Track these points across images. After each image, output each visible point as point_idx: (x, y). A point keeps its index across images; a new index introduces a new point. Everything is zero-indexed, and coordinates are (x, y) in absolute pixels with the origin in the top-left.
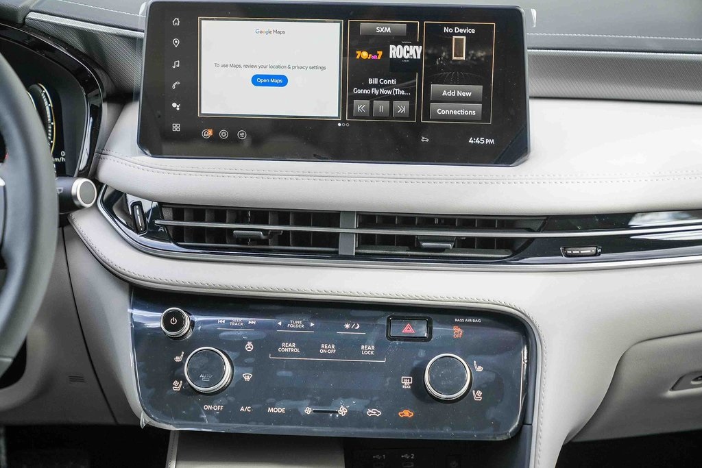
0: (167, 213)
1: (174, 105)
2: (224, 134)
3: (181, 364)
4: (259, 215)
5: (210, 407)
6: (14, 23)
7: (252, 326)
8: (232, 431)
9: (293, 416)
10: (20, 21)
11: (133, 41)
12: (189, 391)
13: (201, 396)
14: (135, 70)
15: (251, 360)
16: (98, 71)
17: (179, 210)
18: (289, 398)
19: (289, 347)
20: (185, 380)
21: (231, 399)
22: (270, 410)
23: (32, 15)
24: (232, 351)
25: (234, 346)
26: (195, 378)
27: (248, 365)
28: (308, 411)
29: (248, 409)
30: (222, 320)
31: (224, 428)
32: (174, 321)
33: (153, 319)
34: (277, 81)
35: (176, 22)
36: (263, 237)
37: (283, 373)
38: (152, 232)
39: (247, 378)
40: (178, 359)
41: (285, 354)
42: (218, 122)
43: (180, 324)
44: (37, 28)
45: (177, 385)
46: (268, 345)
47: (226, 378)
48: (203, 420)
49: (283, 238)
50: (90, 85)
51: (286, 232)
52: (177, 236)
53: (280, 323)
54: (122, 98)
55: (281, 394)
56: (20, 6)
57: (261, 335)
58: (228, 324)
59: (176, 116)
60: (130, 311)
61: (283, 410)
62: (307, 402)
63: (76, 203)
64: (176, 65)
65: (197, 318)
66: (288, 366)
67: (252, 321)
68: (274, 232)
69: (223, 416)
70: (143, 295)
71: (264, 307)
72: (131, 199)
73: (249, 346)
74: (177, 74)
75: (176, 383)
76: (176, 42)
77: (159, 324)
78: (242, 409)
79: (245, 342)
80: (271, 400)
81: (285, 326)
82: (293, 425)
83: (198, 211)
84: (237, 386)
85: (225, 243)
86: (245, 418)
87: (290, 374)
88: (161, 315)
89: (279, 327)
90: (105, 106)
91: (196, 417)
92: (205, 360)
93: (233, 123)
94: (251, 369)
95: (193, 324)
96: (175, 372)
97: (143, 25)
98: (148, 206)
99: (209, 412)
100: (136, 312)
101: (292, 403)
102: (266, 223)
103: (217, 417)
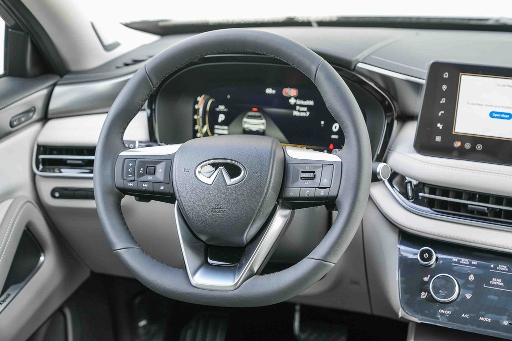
0: (427, 190)
1: (439, 125)
2: (468, 146)
3: (428, 282)
4: (484, 197)
5: (443, 311)
6: (349, 68)
7: (474, 265)
8: (455, 328)
9: (495, 325)
10: (353, 67)
11: (417, 86)
12: (430, 299)
13: (438, 303)
14: (416, 103)
15: (472, 286)
16: (395, 103)
17: (433, 189)
18: (494, 313)
19: (496, 281)
20: (429, 292)
21: (457, 308)
22: (481, 319)
23: (360, 65)
24: (462, 279)
25: (462, 276)
26: (436, 293)
27: (470, 289)
28: (506, 323)
29: (467, 316)
30: (455, 259)
31: (450, 325)
32: (426, 255)
33: (412, 253)
34: (506, 116)
35: (446, 75)
36: (487, 211)
37: (492, 297)
38: (417, 200)
39: (468, 296)
40: (426, 279)
41: (493, 285)
42: (463, 138)
43: (430, 258)
44: (362, 72)
45: (424, 295)
46: (483, 278)
47: (455, 296)
48: (438, 318)
49: (497, 213)
50: (388, 109)
51: (501, 210)
52: (431, 204)
53: (492, 266)
54: (406, 118)
55: (488, 311)
56: (354, 59)
57: (480, 272)
58: (458, 262)
59: (439, 133)
60: (399, 246)
61: (489, 320)
62: (506, 317)
63: (379, 177)
64: (443, 101)
65: (440, 256)
66: (496, 293)
67: (474, 262)
68: (493, 209)
69: (451, 318)
70: (407, 237)
71: (483, 255)
72: (408, 179)
73: (471, 278)
74: (442, 107)
75: (423, 293)
76: (444, 87)
77: (418, 257)
78: (463, 315)
79: (469, 274)
80: (481, 313)
81: (495, 268)
82: (494, 330)
83: (445, 191)
84: (461, 302)
85: (460, 212)
86: (465, 322)
87: (496, 298)
88: (419, 251)
89: (492, 268)
90: (395, 122)
91: (434, 316)
92: (443, 282)
93: (475, 140)
94: (471, 292)
95: (437, 259)
96: (424, 287)
97: (426, 77)
98: (415, 182)
99: (442, 314)
100: (402, 247)
101: (494, 316)
102: (488, 202)
103: (447, 318)
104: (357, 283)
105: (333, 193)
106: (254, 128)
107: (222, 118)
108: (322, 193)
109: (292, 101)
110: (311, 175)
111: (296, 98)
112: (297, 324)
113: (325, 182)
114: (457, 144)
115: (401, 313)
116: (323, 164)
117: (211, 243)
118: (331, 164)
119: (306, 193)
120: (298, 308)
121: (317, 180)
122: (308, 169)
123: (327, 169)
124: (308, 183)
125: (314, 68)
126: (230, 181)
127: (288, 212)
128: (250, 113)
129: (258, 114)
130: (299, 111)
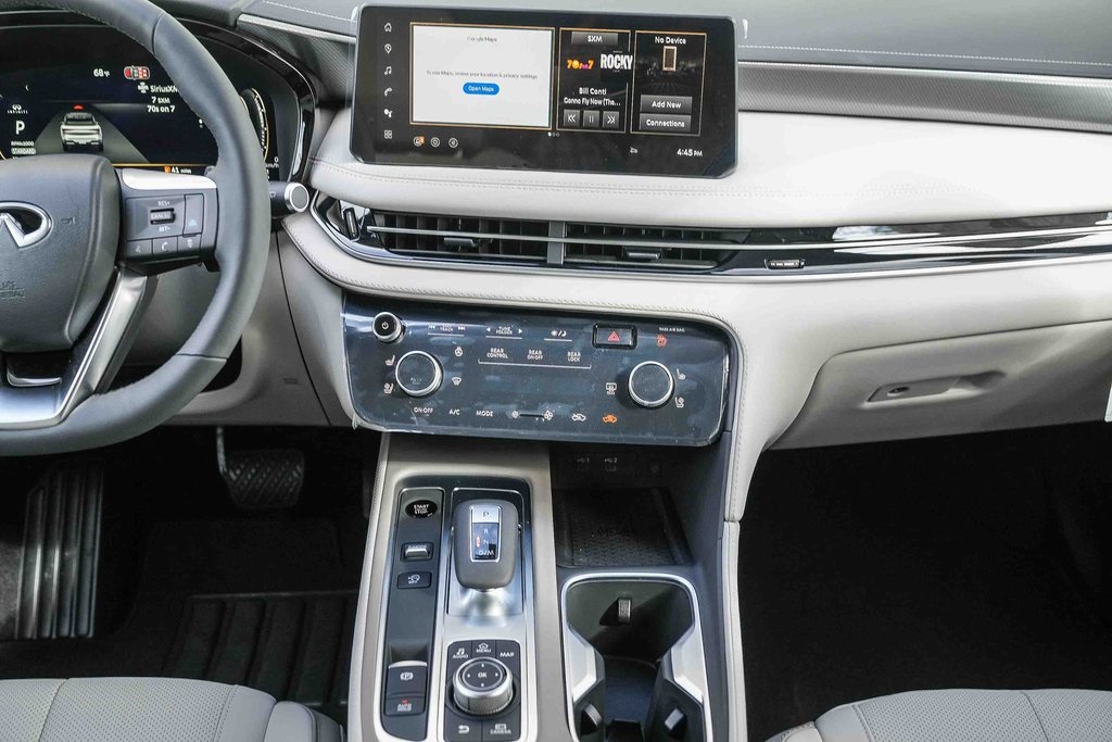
0: (380, 219)
1: (386, 112)
2: (435, 142)
3: (393, 368)
4: (471, 223)
5: (420, 410)
6: (225, 25)
7: (461, 332)
8: (441, 433)
9: (501, 419)
10: (232, 23)
11: (345, 46)
12: (400, 394)
13: (411, 398)
14: (347, 76)
15: (461, 364)
16: (310, 76)
17: (391, 217)
18: (493, 402)
19: (497, 353)
20: (395, 383)
21: (440, 402)
22: (478, 413)
23: (243, 18)
24: (443, 355)
25: (444, 350)
26: (406, 381)
27: (458, 369)
28: (515, 414)
29: (457, 411)
30: (432, 325)
31: (433, 430)
32: (385, 325)
33: (364, 323)
34: (488, 90)
35: (388, 27)
36: (473, 245)
37: (491, 378)
38: (365, 238)
39: (457, 381)
40: (389, 363)
41: (493, 360)
42: (429, 130)
43: (391, 329)
44: (249, 31)
45: (388, 389)
46: (477, 350)
47: (436, 383)
48: (413, 422)
49: (493, 246)
51: (496, 240)
52: (390, 242)
53: (489, 330)
54: (334, 104)
55: (489, 398)
56: (232, 8)
57: (471, 340)
58: (438, 329)
59: (388, 123)
60: (342, 315)
61: (491, 414)
62: (514, 406)
63: (289, 207)
64: (389, 71)
65: (408, 324)
66: (497, 370)
67: (461, 327)
68: (484, 240)
69: (432, 419)
70: (356, 300)
71: (473, 314)
72: (345, 205)
73: (459, 352)
74: (389, 81)
75: (387, 386)
76: (388, 48)
77: (370, 329)
78: (451, 412)
79: (455, 347)
80: (481, 404)
81: (493, 333)
82: (499, 427)
83: (410, 219)
84: (447, 390)
85: (435, 250)
86: (454, 421)
87: (498, 378)
88: (372, 320)
89: (488, 334)
90: (317, 113)
91: (406, 419)
92: (415, 364)
93: (444, 131)
94: (460, 373)
95: (404, 328)
96: (386, 375)
97: (355, 30)
98: (360, 212)
99: (419, 415)
100: (350, 317)
101: (499, 406)
102: (477, 231)
103: (427, 419)
104: (295, 381)
105: (208, 241)
106: (83, 140)
107: (20, 126)
108: (190, 243)
109: (143, 88)
110: (167, 215)
111: (148, 83)
112: (221, 457)
113: (193, 224)
114: (419, 141)
115: (356, 421)
116: (186, 195)
117: (12, 349)
118: (199, 193)
119: (164, 246)
120: (219, 431)
121: (179, 222)
122: (162, 204)
123: (194, 202)
124: (163, 229)
125: (148, 29)
126: (23, 240)
127: (140, 281)
128: (71, 115)
129: (84, 115)
130: (157, 104)
